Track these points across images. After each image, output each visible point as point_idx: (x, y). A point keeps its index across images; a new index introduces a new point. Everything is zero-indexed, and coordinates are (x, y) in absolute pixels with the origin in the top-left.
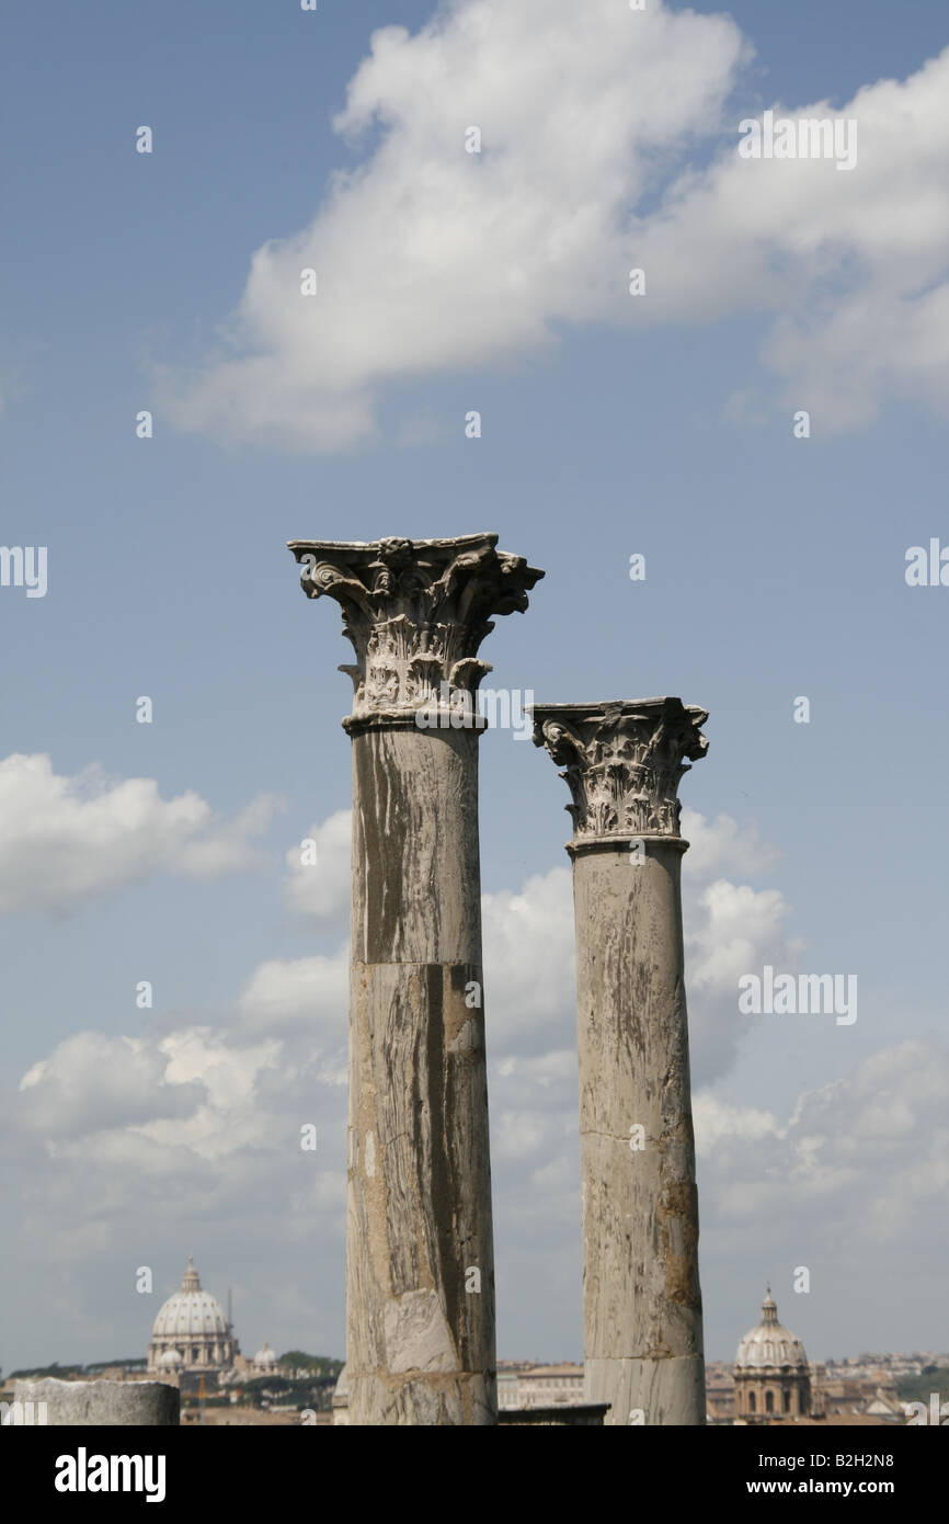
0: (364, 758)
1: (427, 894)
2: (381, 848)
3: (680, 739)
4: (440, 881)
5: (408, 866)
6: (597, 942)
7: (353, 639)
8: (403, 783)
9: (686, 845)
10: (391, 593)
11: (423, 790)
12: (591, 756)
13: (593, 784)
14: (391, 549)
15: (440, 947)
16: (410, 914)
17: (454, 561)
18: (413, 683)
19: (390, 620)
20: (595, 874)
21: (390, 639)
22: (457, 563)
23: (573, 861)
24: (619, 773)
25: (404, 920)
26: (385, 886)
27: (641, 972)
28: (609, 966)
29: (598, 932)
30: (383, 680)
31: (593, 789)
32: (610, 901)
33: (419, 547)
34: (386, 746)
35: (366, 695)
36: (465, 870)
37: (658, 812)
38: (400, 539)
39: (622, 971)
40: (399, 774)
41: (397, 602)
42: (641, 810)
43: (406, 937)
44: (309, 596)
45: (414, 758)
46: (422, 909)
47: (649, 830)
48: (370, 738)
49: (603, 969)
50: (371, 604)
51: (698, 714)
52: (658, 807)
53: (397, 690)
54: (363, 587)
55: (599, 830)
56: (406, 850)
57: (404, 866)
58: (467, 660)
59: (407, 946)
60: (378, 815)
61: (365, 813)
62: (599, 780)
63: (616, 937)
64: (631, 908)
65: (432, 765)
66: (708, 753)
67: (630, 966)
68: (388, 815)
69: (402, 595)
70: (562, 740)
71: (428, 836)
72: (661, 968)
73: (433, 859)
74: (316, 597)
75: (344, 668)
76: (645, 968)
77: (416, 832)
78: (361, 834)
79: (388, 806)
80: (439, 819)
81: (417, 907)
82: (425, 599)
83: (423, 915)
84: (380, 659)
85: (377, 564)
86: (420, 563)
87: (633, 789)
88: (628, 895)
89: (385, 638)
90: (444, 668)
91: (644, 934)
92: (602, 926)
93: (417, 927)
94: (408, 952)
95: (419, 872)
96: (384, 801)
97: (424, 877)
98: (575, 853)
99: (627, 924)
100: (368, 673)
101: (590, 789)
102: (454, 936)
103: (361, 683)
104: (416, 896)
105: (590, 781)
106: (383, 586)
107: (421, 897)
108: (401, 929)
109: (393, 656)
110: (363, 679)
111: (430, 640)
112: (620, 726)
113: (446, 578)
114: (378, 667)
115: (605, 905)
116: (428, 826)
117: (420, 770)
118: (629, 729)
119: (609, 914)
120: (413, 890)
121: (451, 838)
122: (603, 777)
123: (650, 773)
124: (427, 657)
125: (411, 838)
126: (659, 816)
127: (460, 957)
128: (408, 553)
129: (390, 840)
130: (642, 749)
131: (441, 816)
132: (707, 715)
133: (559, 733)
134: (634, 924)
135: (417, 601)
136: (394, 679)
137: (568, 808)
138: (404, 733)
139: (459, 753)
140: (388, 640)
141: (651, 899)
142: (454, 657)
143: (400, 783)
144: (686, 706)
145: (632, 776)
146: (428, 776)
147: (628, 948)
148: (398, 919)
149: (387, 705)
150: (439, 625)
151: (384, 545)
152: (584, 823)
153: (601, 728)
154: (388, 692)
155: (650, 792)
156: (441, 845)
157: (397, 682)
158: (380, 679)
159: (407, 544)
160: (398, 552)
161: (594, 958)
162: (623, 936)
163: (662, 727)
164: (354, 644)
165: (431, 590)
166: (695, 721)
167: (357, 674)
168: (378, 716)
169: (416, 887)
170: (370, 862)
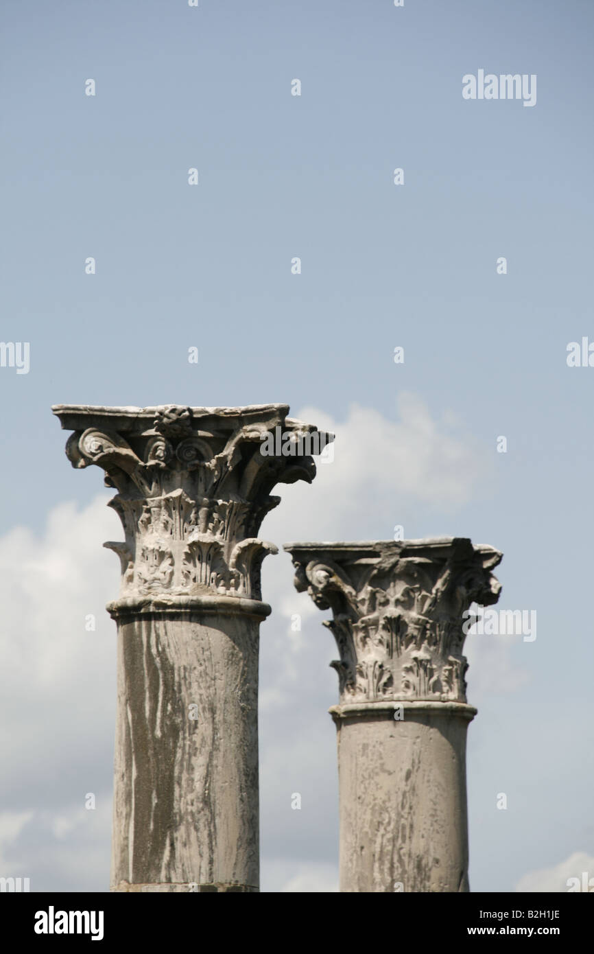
0: (132, 649)
1: (201, 805)
2: (150, 752)
3: (469, 585)
4: (217, 790)
5: (181, 772)
6: (366, 829)
7: (121, 511)
8: (177, 679)
9: (474, 712)
10: (167, 465)
11: (199, 687)
12: (363, 604)
13: (365, 637)
14: (169, 418)
15: (216, 865)
16: (182, 828)
17: (238, 431)
18: (190, 566)
19: (164, 496)
20: (365, 747)
21: (164, 516)
22: (242, 435)
23: (339, 728)
24: (395, 625)
25: (175, 835)
26: (154, 795)
27: (419, 867)
28: (380, 859)
29: (368, 817)
30: (156, 562)
31: (365, 643)
32: (383, 779)
33: (199, 416)
34: (158, 637)
35: (136, 578)
36: (244, 778)
37: (441, 673)
38: (180, 407)
39: (397, 864)
40: (172, 669)
41: (173, 475)
42: (422, 671)
43: (177, 854)
44: (75, 465)
45: (190, 650)
46: (195, 821)
47: (431, 695)
48: (140, 627)
49: (374, 861)
50: (144, 476)
51: (490, 555)
52: (440, 667)
53: (172, 574)
54: (136, 457)
55: (371, 694)
56: (179, 755)
57: (176, 774)
58: (250, 540)
59: (178, 864)
60: (147, 714)
61: (133, 711)
62: (372, 633)
63: (389, 823)
64: (407, 789)
65: (210, 659)
66: (500, 599)
67: (406, 859)
68: (159, 714)
69: (178, 466)
70: (330, 585)
71: (203, 740)
72: (442, 862)
73: (209, 765)
74: (83, 467)
75: (110, 545)
76: (424, 862)
77: (190, 734)
78: (128, 735)
79: (160, 704)
80: (217, 720)
81: (190, 820)
82: (205, 473)
83: (197, 829)
84: (152, 538)
85: (152, 432)
86: (201, 433)
87: (412, 646)
88: (403, 774)
89: (159, 515)
90: (224, 550)
91: (422, 820)
92: (373, 809)
93: (190, 843)
94: (179, 871)
95: (193, 780)
96: (154, 698)
97: (198, 786)
98: (342, 720)
99: (403, 807)
100: (138, 553)
101: (360, 644)
102: (231, 854)
103: (130, 563)
104: (190, 808)
105: (361, 634)
106: (158, 457)
107: (194, 809)
108: (172, 845)
109: (167, 535)
110: (133, 559)
111: (209, 518)
112: (397, 570)
113: (229, 450)
114: (151, 547)
115: (377, 784)
116: (204, 729)
117: (196, 664)
118: (409, 574)
119: (381, 795)
120: (186, 800)
121: (229, 743)
122: (377, 629)
123: (433, 627)
124: (207, 538)
125: (184, 741)
126: (443, 678)
127: (237, 878)
128: (188, 423)
129: (161, 742)
130: (424, 598)
131: (219, 717)
132: (500, 557)
133: (326, 577)
134: (411, 808)
135: (195, 475)
136: (168, 561)
137: (334, 665)
138: (179, 623)
139: (239, 645)
140: (162, 517)
141: (432, 778)
142: (235, 536)
143: (173, 678)
144: (476, 546)
145: (412, 630)
146: (205, 670)
147: (404, 837)
148: (168, 833)
149: (160, 589)
150: (220, 502)
151: (161, 413)
152: (353, 684)
153: (375, 572)
154: (161, 576)
155: (432, 648)
156: (217, 749)
157: (172, 564)
158: (152, 560)
159: (187, 413)
160: (177, 421)
161: (362, 848)
162: (397, 822)
163: (448, 572)
164: (123, 518)
165: (212, 464)
166: (487, 564)
167: (125, 552)
168: (149, 602)
169: (190, 797)
170: (138, 767)
